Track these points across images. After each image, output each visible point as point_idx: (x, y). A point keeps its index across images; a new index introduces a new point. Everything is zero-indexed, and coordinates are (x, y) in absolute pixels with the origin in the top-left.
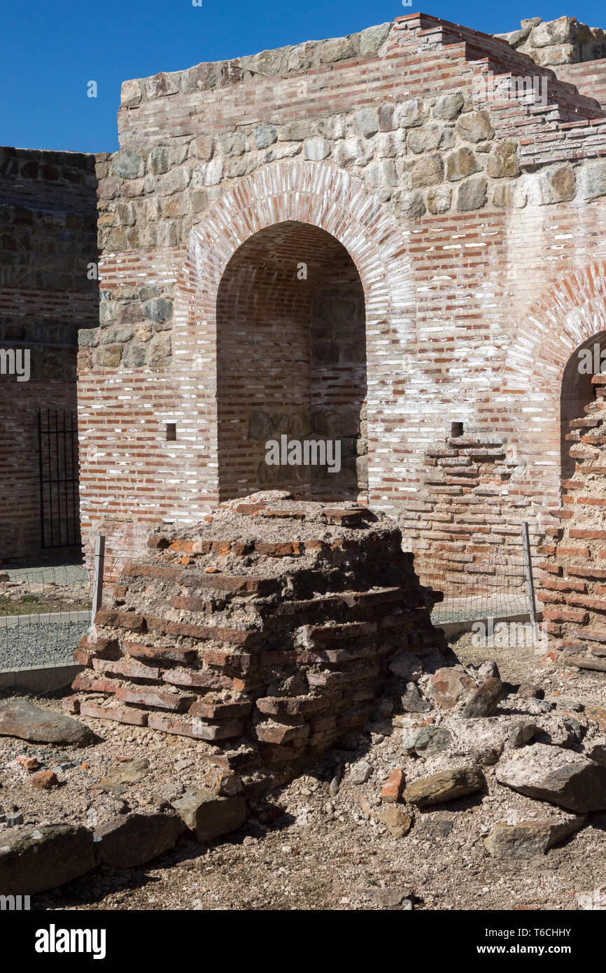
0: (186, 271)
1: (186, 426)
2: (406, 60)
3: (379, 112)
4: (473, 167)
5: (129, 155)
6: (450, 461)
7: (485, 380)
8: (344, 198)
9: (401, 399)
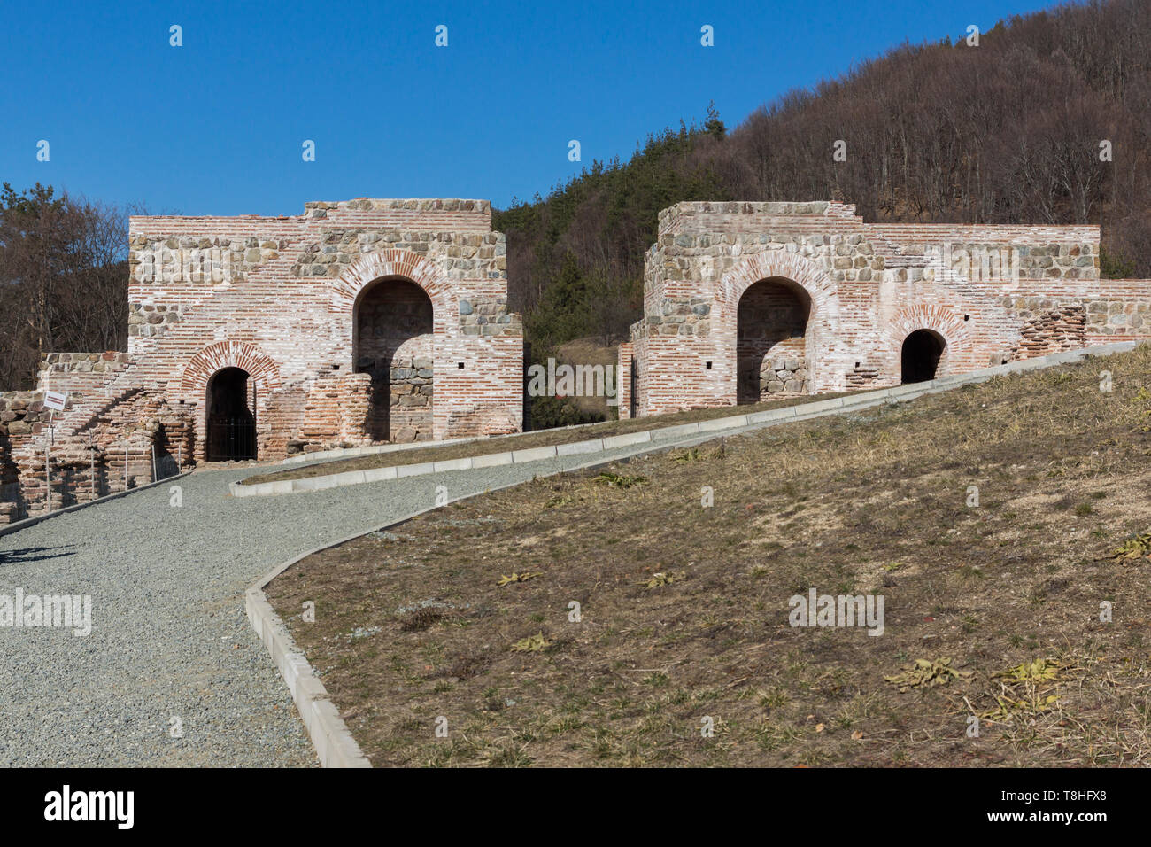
0: (720, 293)
1: (718, 363)
2: (836, 218)
3: (824, 237)
4: (865, 264)
5: (686, 236)
6: (855, 377)
7: (871, 346)
8: (806, 269)
9: (832, 353)
